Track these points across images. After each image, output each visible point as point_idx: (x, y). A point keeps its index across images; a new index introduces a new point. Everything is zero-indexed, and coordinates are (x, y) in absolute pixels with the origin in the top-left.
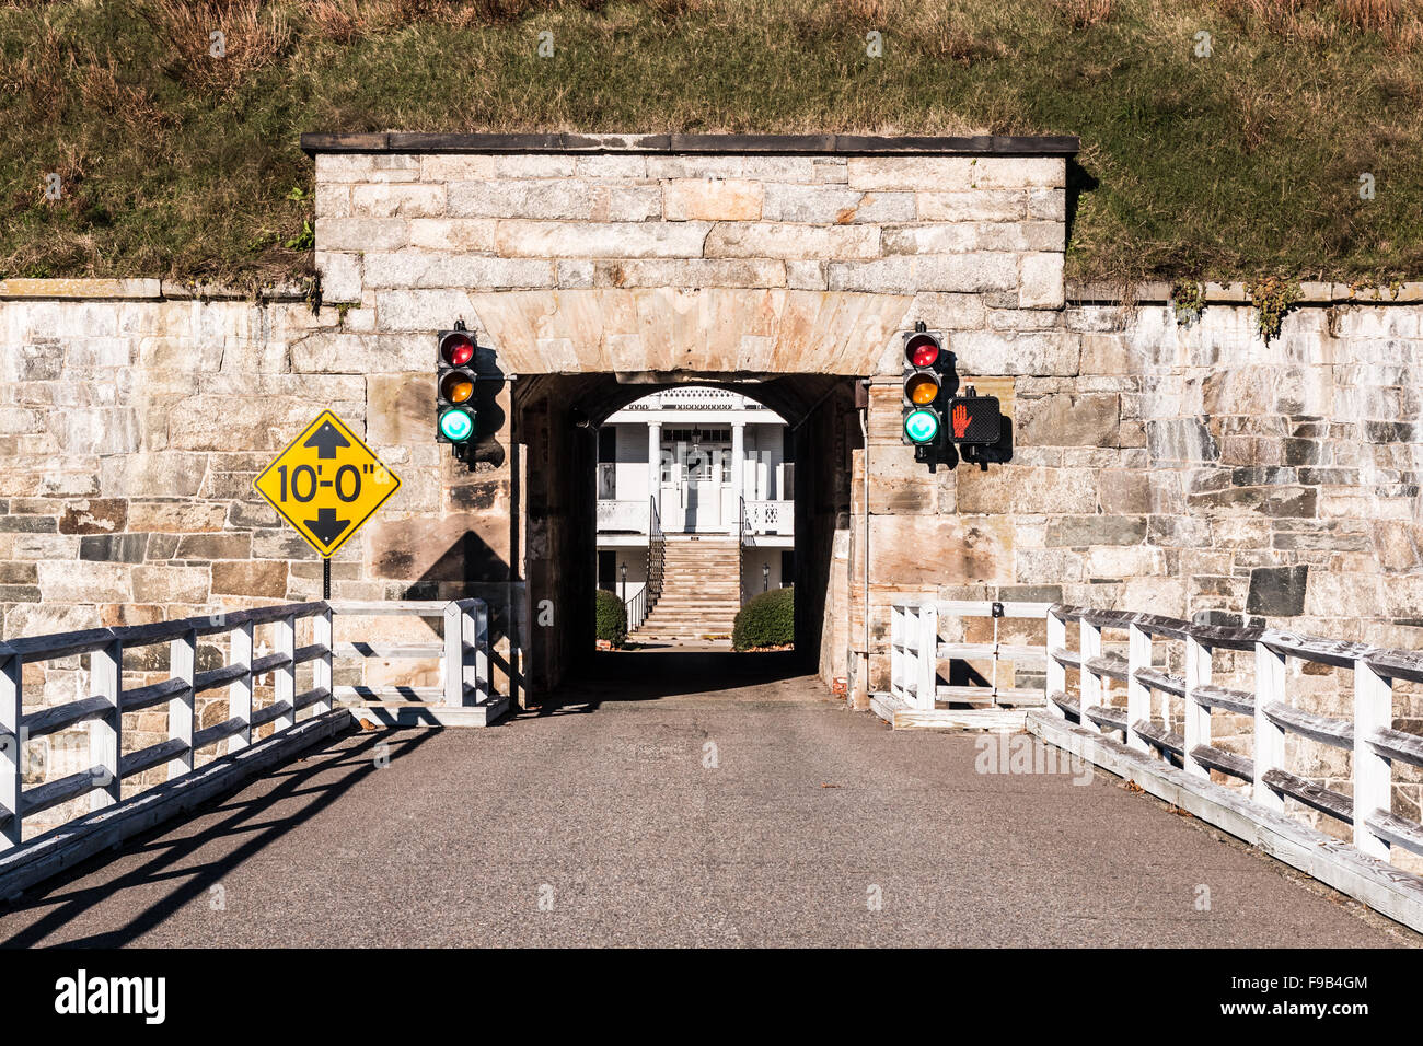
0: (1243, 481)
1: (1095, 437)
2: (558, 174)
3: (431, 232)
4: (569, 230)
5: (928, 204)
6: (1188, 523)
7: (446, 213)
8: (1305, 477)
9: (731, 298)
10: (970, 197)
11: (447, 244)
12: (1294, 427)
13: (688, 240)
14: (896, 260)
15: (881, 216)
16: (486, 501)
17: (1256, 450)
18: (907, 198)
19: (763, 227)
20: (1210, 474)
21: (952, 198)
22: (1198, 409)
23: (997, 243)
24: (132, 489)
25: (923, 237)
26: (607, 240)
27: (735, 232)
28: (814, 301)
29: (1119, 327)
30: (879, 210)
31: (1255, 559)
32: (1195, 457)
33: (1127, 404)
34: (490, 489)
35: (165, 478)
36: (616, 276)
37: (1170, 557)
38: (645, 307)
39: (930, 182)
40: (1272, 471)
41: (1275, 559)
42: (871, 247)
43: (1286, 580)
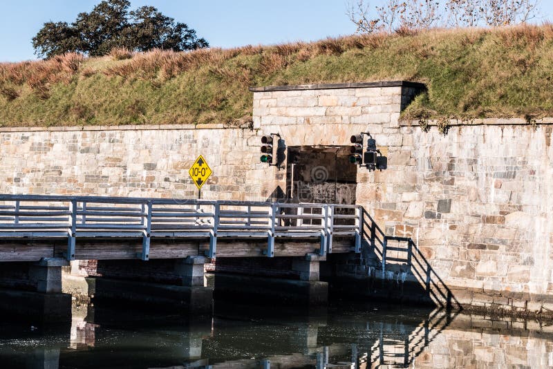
0: (438, 175)
1: (405, 163)
2: (298, 96)
3: (273, 111)
4: (300, 109)
5: (372, 101)
6: (425, 187)
7: (276, 106)
8: (452, 174)
9: (330, 126)
10: (381, 98)
11: (276, 114)
12: (450, 160)
13: (322, 111)
14: (364, 115)
15: (362, 104)
16: (281, 178)
17: (441, 166)
18: (367, 99)
19: (337, 108)
20: (430, 173)
21: (376, 99)
22: (428, 155)
23: (385, 110)
24: (219, 174)
25: (370, 109)
26: (308, 112)
27: (332, 109)
28: (347, 126)
29: (412, 132)
30: (361, 103)
31: (439, 197)
32: (427, 168)
33: (412, 154)
34: (282, 175)
35: (225, 172)
36: (308, 121)
37: (420, 196)
38: (313, 129)
39: (372, 94)
40: (444, 172)
41: (444, 197)
42: (359, 113)
43: (446, 203)
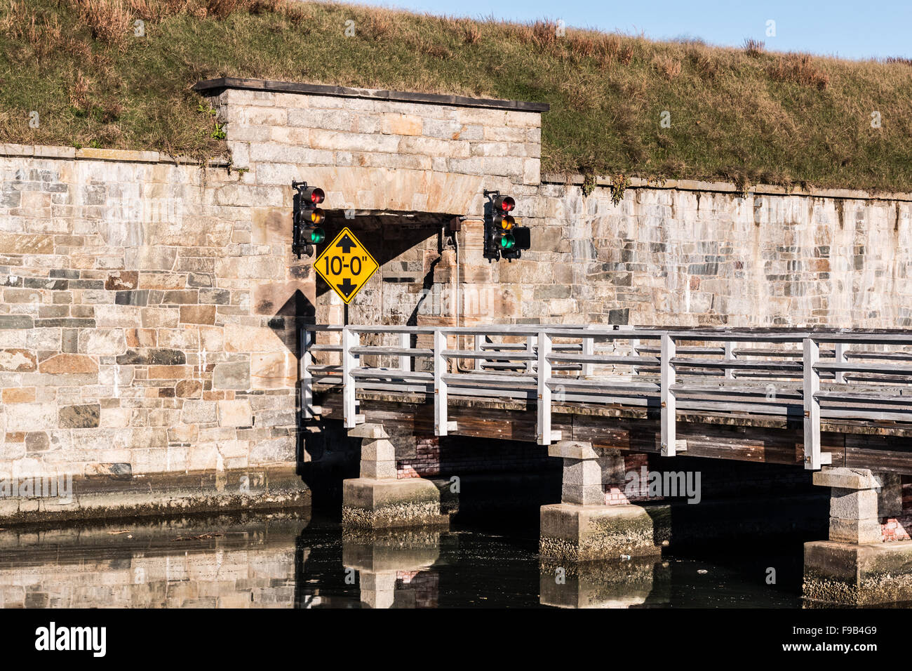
0: (606, 270)
1: (552, 247)
2: (336, 107)
3: (280, 133)
4: (341, 136)
5: (488, 132)
6: (586, 287)
7: (288, 124)
8: (628, 268)
9: (409, 174)
10: (504, 130)
11: (287, 140)
12: (624, 244)
13: (391, 144)
14: (476, 159)
15: (470, 137)
16: (305, 275)
17: (610, 256)
18: (480, 128)
19: (423, 139)
20: (595, 265)
21: (498, 130)
22: (589, 235)
23: (515, 153)
24: (141, 266)
25: (487, 148)
26: (357, 142)
27: (411, 141)
28: (443, 177)
29: (561, 195)
30: (469, 134)
31: (610, 305)
32: (589, 258)
33: (564, 232)
34: (307, 268)
35: (157, 259)
36: (361, 161)
37: (579, 304)
38: (373, 177)
39: (489, 121)
40: (617, 265)
41: (618, 305)
42: (466, 153)
43: (621, 315)
